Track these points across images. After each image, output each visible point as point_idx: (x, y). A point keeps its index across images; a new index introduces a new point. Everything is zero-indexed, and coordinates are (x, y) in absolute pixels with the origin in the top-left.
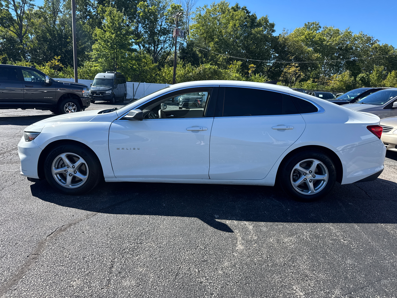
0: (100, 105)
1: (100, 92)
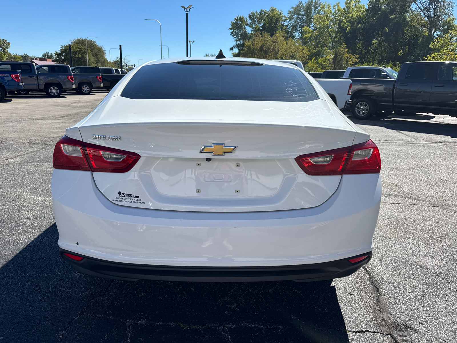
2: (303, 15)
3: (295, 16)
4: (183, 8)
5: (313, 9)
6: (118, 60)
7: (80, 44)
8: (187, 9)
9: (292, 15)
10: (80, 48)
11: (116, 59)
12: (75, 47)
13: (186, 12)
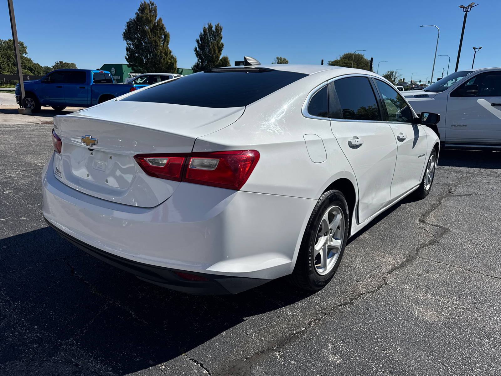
4: (461, 8)
6: (388, 74)
7: (347, 59)
8: (466, 9)
10: (347, 63)
11: (386, 73)
12: (341, 62)
13: (465, 13)
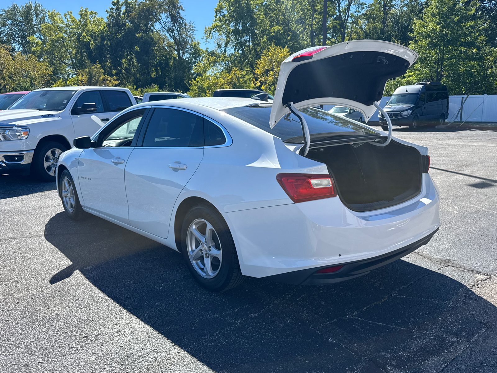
0: (397, 132)
1: (394, 114)
2: (20, 21)
3: (10, 22)
5: (34, 16)
9: (5, 20)
